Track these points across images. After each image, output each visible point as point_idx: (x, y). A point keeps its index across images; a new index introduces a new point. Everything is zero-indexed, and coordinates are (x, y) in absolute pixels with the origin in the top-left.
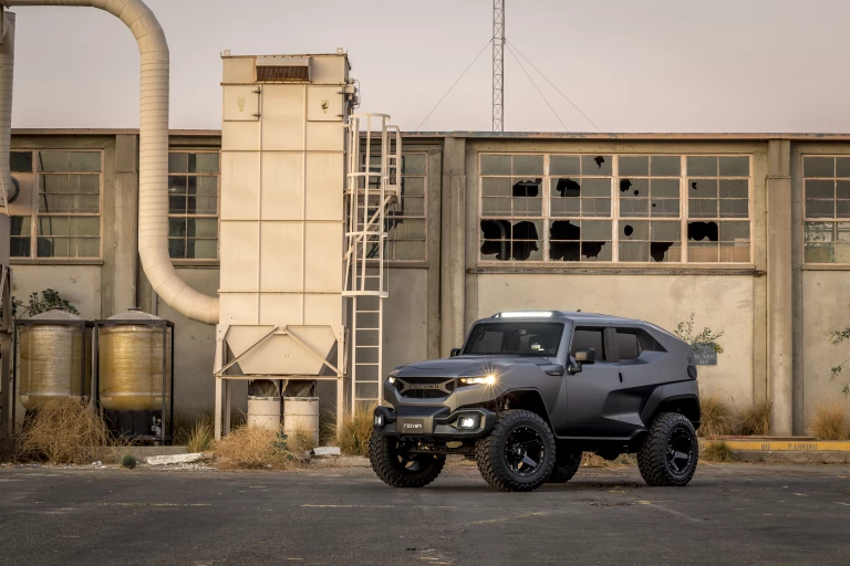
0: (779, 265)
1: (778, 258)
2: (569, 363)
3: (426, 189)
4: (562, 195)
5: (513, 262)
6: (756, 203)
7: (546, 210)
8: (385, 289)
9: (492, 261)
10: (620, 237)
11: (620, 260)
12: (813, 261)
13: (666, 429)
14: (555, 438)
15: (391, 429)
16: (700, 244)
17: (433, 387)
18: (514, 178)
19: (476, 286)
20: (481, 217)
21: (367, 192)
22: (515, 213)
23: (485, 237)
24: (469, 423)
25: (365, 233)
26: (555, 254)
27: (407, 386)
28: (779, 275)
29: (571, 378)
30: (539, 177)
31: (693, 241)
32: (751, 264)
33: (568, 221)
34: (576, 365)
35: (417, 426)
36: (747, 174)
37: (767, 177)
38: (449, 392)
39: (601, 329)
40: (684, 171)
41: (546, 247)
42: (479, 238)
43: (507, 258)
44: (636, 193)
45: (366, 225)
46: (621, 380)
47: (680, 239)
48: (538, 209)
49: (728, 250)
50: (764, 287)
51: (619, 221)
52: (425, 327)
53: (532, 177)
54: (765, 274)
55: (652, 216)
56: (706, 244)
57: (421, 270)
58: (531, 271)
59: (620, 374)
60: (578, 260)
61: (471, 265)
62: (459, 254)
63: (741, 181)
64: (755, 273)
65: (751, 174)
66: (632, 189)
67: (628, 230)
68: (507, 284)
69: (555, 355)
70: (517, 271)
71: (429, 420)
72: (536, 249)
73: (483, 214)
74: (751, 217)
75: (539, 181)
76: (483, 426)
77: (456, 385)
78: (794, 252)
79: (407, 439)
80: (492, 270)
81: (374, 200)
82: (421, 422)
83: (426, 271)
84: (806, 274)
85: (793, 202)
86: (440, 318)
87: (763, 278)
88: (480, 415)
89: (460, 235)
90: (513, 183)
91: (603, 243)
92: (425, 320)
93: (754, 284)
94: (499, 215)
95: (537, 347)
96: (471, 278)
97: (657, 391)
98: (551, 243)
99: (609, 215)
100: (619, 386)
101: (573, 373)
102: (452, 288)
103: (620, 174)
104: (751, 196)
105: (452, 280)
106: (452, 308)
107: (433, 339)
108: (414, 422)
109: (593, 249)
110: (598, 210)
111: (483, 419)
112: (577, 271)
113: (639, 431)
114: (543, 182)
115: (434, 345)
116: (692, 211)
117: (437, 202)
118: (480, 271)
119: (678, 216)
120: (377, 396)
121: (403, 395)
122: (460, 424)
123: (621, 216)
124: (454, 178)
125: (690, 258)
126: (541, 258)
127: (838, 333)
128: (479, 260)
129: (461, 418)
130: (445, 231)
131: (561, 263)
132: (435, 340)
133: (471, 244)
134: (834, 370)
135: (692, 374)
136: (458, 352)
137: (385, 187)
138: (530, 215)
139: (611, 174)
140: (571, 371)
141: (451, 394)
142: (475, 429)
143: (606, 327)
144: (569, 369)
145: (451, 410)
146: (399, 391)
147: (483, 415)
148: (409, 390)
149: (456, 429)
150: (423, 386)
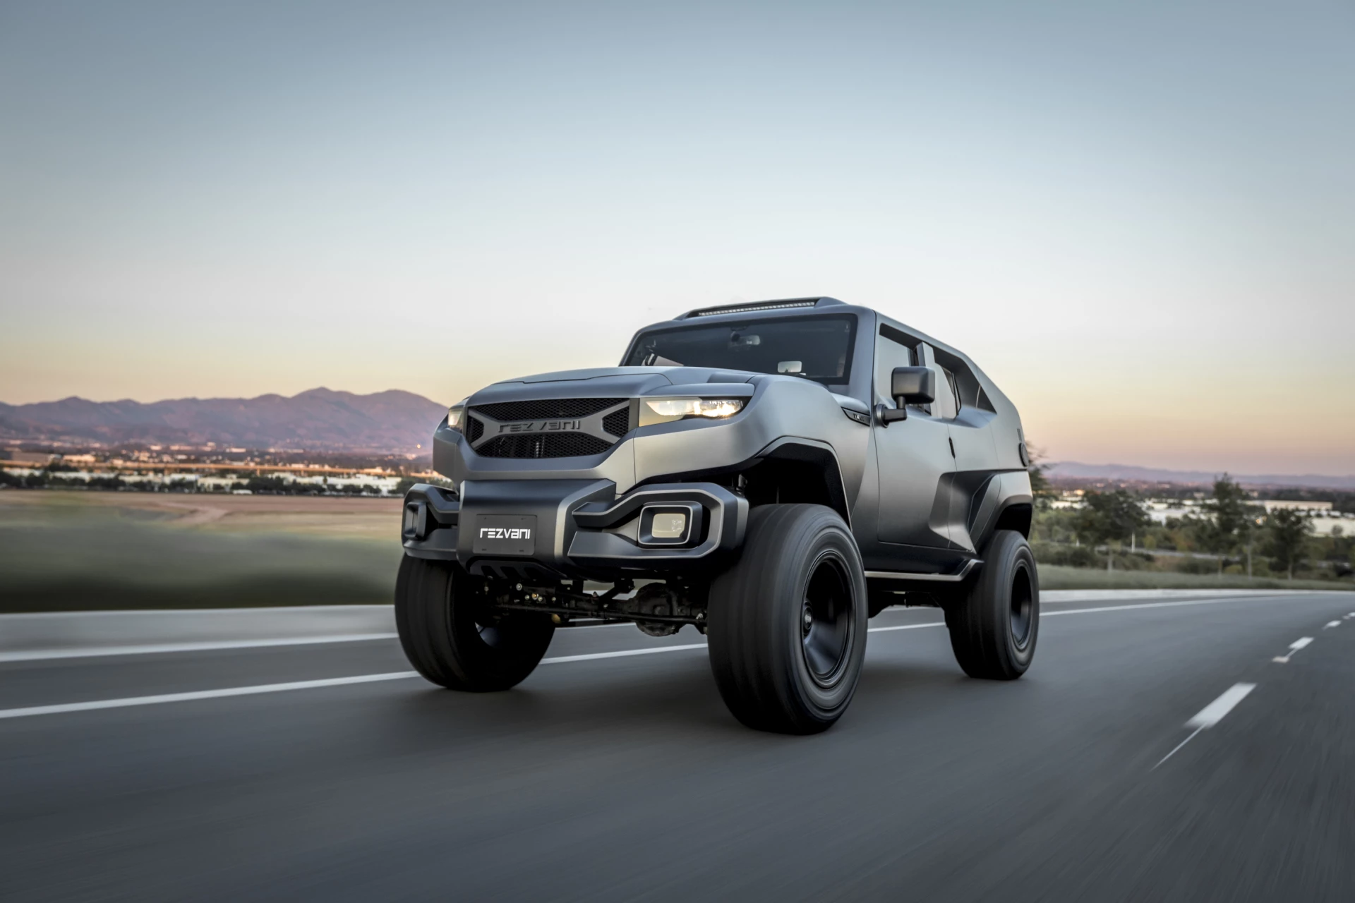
2: (876, 400)
15: (443, 543)
17: (569, 425)
24: (669, 526)
27: (492, 428)
29: (880, 430)
34: (892, 406)
35: (516, 534)
38: (611, 439)
46: (953, 455)
59: (950, 440)
69: (846, 380)
76: (715, 536)
77: (632, 419)
79: (487, 570)
82: (532, 521)
88: (708, 506)
97: (993, 485)
100: (950, 466)
101: (884, 422)
108: (508, 523)
111: (717, 518)
113: (973, 562)
121: (480, 450)
122: (646, 529)
129: (652, 512)
140: (883, 417)
141: (619, 444)
142: (691, 545)
143: (920, 341)
144: (879, 414)
145: (620, 489)
146: (470, 441)
147: (716, 504)
148: (498, 438)
149: (637, 544)
150: (538, 426)
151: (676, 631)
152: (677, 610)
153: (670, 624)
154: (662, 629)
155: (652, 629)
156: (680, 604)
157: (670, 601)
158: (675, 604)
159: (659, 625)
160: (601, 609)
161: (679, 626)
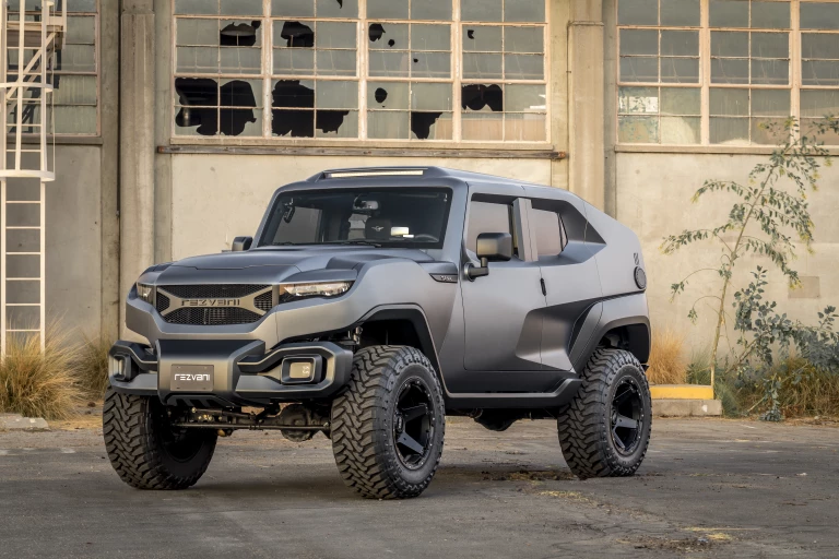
0: (587, 144)
1: (586, 133)
2: (464, 260)
3: (97, 33)
4: (289, 45)
5: (220, 138)
6: (553, 59)
7: (267, 66)
8: (50, 168)
9: (191, 135)
10: (369, 104)
11: (369, 136)
12: (629, 140)
13: (611, 378)
14: (445, 396)
15: (143, 382)
16: (478, 116)
17: (231, 302)
18: (222, 19)
19: (169, 172)
20: (176, 73)
21: (22, 25)
22: (223, 67)
23: (181, 102)
24: (303, 370)
25: (20, 84)
26: (278, 128)
27: (176, 303)
28: (587, 159)
29: (467, 285)
30: (257, 19)
31: (468, 109)
32: (547, 143)
33: (298, 81)
34: (477, 264)
35: (200, 377)
36: (542, 19)
37: (569, 24)
38: (262, 312)
39: (509, 201)
40: (456, 15)
41: (268, 116)
42: (173, 103)
43: (212, 132)
44: (392, 43)
45: (21, 73)
46: (544, 292)
47: (451, 108)
48: (256, 65)
49: (515, 123)
50: (565, 176)
51: (368, 82)
52: (98, 228)
53: (248, 19)
54: (566, 157)
55: (413, 75)
56: (487, 115)
57: (92, 148)
58: (246, 150)
59: (542, 281)
60: (312, 135)
61: (163, 142)
62: (146, 125)
63: (535, 28)
64: (554, 156)
65: (547, 20)
66: (385, 38)
67: (381, 95)
68: (213, 169)
69: (439, 246)
70: (227, 150)
71: (223, 366)
72: (253, 120)
73: (178, 71)
74: (547, 78)
75: (256, 24)
76: (330, 376)
77: (275, 298)
78: (607, 128)
79: (180, 401)
80: (192, 149)
81: (33, 38)
82: (210, 369)
83: (98, 149)
84: (620, 157)
85: (606, 59)
86: (119, 216)
87: (563, 162)
88: (326, 357)
89: (147, 99)
90: (220, 26)
91: (346, 112)
92: (98, 219)
93: (552, 172)
94: (200, 71)
95: (403, 231)
96: (163, 159)
97: (595, 311)
98: (273, 111)
99: (354, 74)
100: (539, 302)
101: (471, 277)
102: (136, 173)
103: (369, 16)
104: (547, 50)
105: (136, 163)
106: (137, 202)
107: (109, 246)
108: (195, 370)
109: (332, 121)
110: (338, 68)
111: (331, 364)
112: (309, 151)
113: (569, 381)
114: (263, 26)
115: (110, 254)
116: (468, 70)
117: (114, 52)
118: (175, 149)
119: (449, 76)
120: (38, 326)
121: (167, 318)
122: (286, 372)
123: (370, 75)
124: (138, 16)
125: (464, 135)
126: (261, 134)
127: (673, 238)
128: (174, 135)
129: (290, 362)
130: (126, 93)
131: (288, 139)
132: (112, 246)
133: (162, 112)
134: (675, 287)
135: (641, 283)
136: (247, 243)
137: (47, 19)
138: (244, 72)
139: (356, 17)
140: (470, 274)
141: (266, 316)
142: (314, 383)
143: (515, 198)
144: (466, 271)
145: (268, 347)
146: (159, 312)
147: (330, 355)
148: (180, 310)
149: (279, 382)
150: (208, 303)
151: (311, 437)
152: (310, 422)
153: (306, 431)
154: (301, 436)
155: (293, 437)
156: (312, 418)
157: (305, 416)
158: (309, 419)
159: (298, 434)
160: (257, 423)
161: (313, 432)
